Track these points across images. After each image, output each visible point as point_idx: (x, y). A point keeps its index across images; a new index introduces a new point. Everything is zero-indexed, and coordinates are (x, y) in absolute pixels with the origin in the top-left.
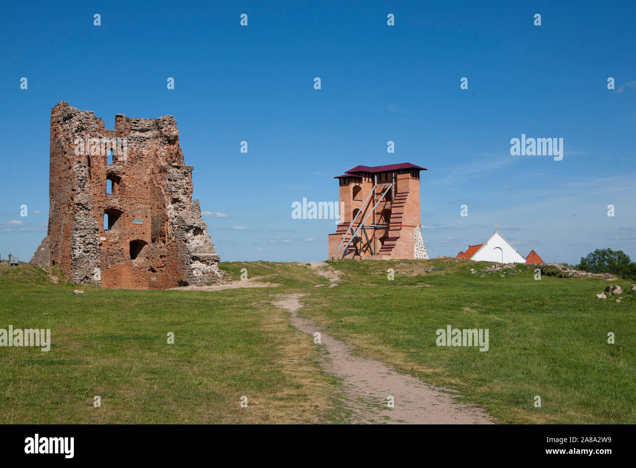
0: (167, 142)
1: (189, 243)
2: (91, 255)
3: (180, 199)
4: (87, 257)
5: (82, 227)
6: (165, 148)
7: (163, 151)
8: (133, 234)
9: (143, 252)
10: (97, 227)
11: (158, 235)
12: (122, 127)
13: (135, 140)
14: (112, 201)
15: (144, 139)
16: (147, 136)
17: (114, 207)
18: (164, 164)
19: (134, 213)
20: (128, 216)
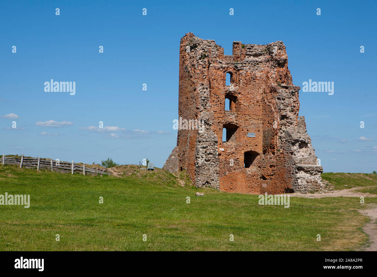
0: (277, 65)
1: (295, 155)
2: (211, 164)
3: (287, 116)
4: (208, 165)
5: (204, 140)
6: (275, 70)
7: (274, 73)
8: (247, 145)
9: (255, 161)
10: (216, 140)
11: (269, 148)
12: (238, 53)
13: (249, 64)
14: (230, 117)
15: (258, 63)
16: (260, 60)
17: (231, 122)
18: (274, 85)
19: (248, 127)
20: (243, 130)
